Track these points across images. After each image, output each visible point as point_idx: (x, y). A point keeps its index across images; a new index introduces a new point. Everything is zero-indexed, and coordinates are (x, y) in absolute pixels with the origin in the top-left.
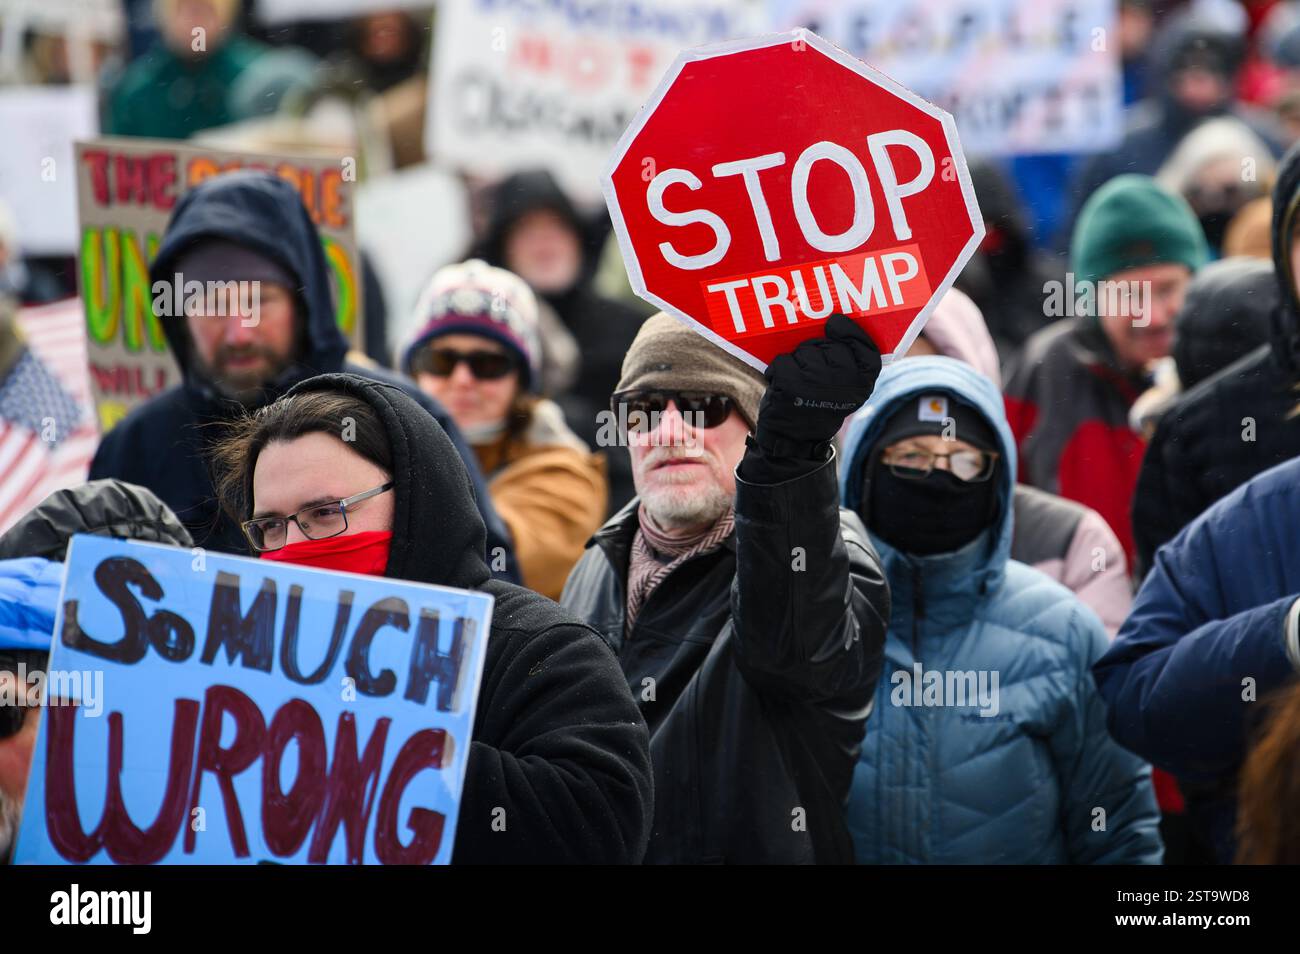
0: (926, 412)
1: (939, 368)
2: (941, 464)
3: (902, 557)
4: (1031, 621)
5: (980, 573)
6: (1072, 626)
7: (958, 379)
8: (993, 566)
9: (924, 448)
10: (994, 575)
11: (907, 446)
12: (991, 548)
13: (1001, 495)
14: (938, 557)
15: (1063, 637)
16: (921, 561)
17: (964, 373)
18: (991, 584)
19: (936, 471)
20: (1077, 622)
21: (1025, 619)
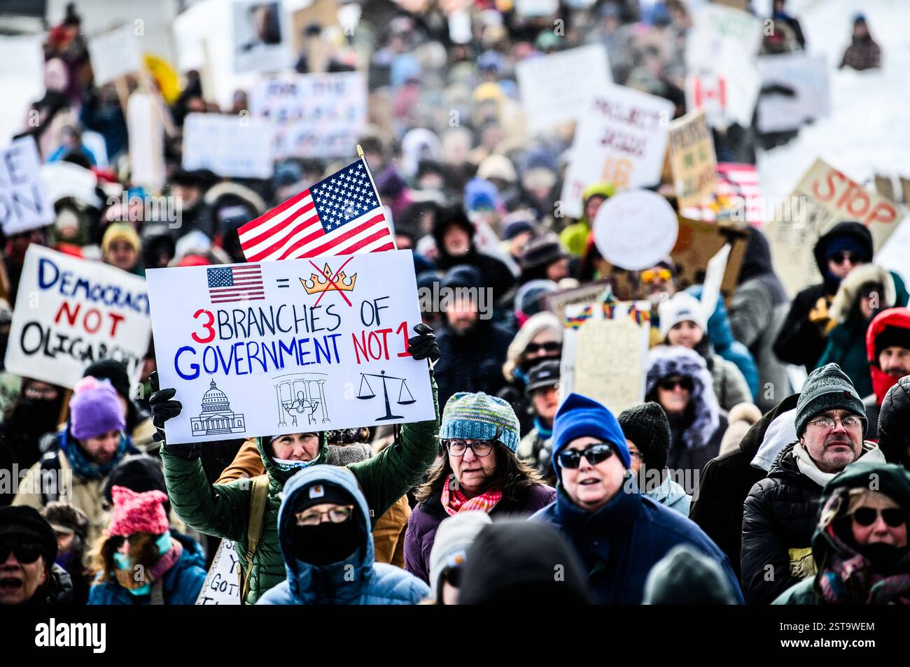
0: (313, 494)
1: (318, 471)
2: (325, 519)
3: (316, 568)
4: (391, 592)
5: (359, 569)
6: (412, 590)
7: (328, 474)
8: (366, 564)
9: (316, 511)
10: (368, 569)
11: (306, 513)
12: (363, 556)
13: (363, 528)
14: (335, 564)
15: (407, 597)
16: (327, 568)
17: (332, 471)
18: (367, 574)
19: (322, 524)
20: (414, 587)
21: (388, 591)
